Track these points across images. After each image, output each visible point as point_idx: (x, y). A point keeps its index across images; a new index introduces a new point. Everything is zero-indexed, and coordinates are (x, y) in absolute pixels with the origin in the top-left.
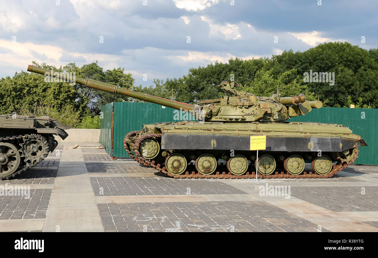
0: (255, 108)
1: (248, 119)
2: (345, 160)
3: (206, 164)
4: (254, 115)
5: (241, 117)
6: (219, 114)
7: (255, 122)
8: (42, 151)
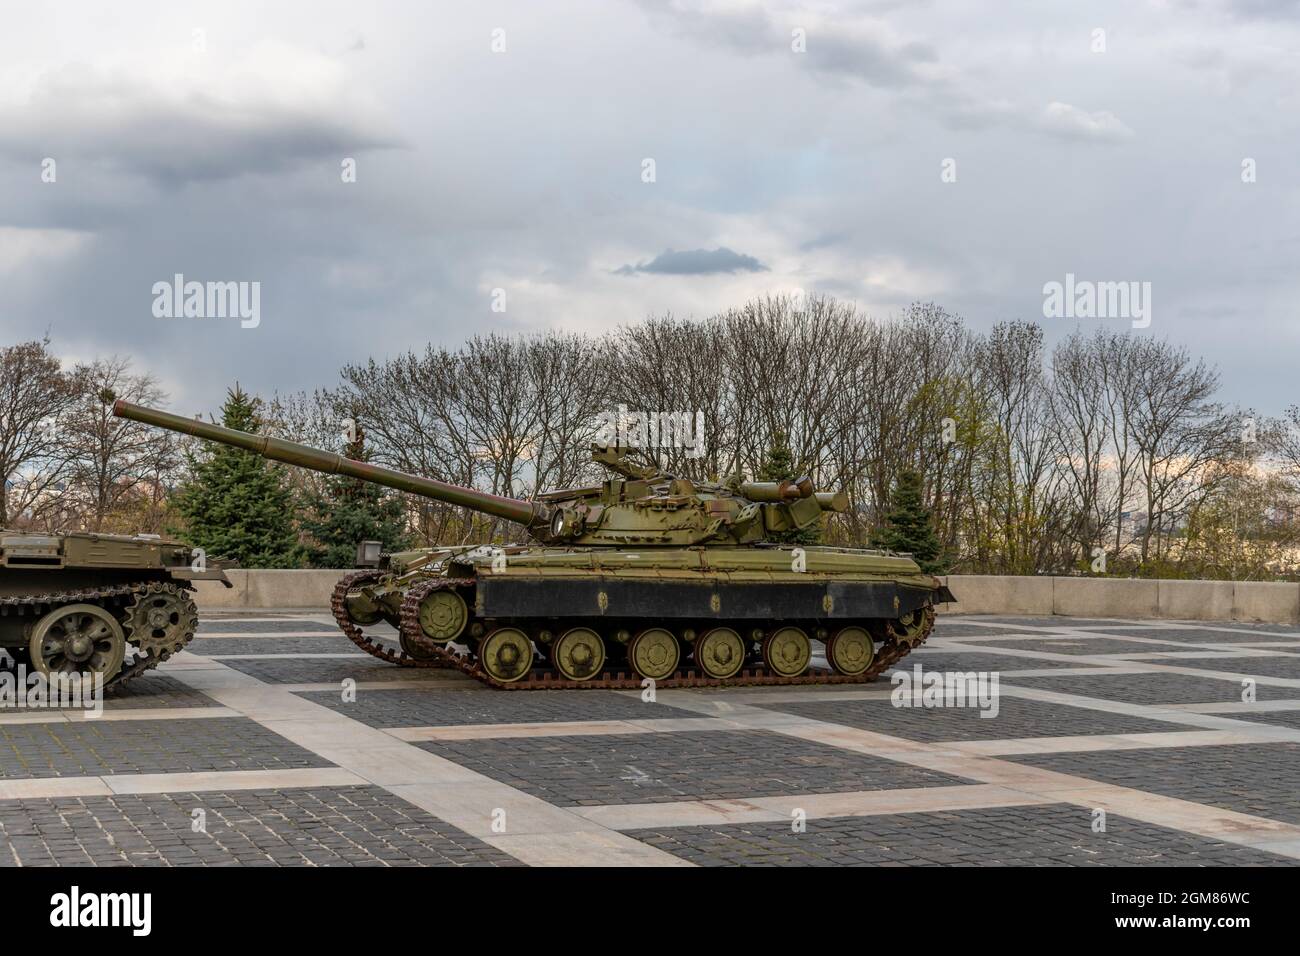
0: (693, 511)
1: (678, 538)
2: (904, 639)
3: (581, 654)
4: (691, 529)
5: (660, 535)
6: (604, 526)
7: (696, 547)
8: (180, 624)
